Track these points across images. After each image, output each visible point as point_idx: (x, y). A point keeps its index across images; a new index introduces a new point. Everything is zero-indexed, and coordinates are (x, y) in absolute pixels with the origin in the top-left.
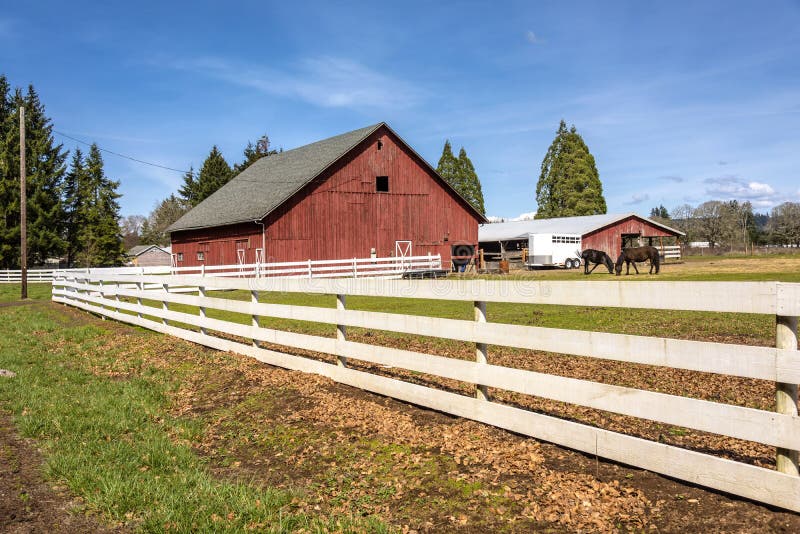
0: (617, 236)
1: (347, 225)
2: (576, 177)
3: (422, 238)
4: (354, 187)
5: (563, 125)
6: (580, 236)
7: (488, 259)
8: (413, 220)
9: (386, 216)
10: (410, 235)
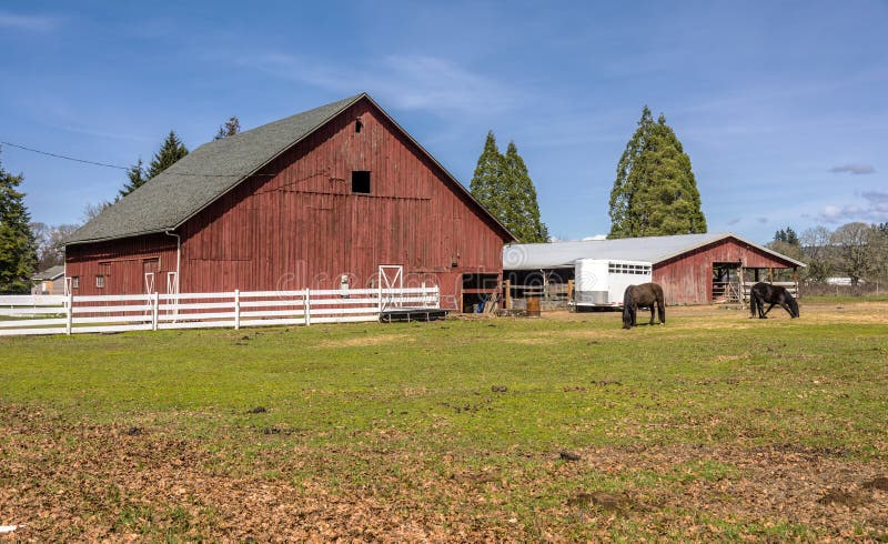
0: (707, 266)
1: (305, 240)
2: (663, 183)
3: (419, 262)
4: (318, 184)
5: (647, 112)
6: (650, 264)
7: (518, 294)
8: (405, 236)
9: (365, 228)
10: (401, 257)
